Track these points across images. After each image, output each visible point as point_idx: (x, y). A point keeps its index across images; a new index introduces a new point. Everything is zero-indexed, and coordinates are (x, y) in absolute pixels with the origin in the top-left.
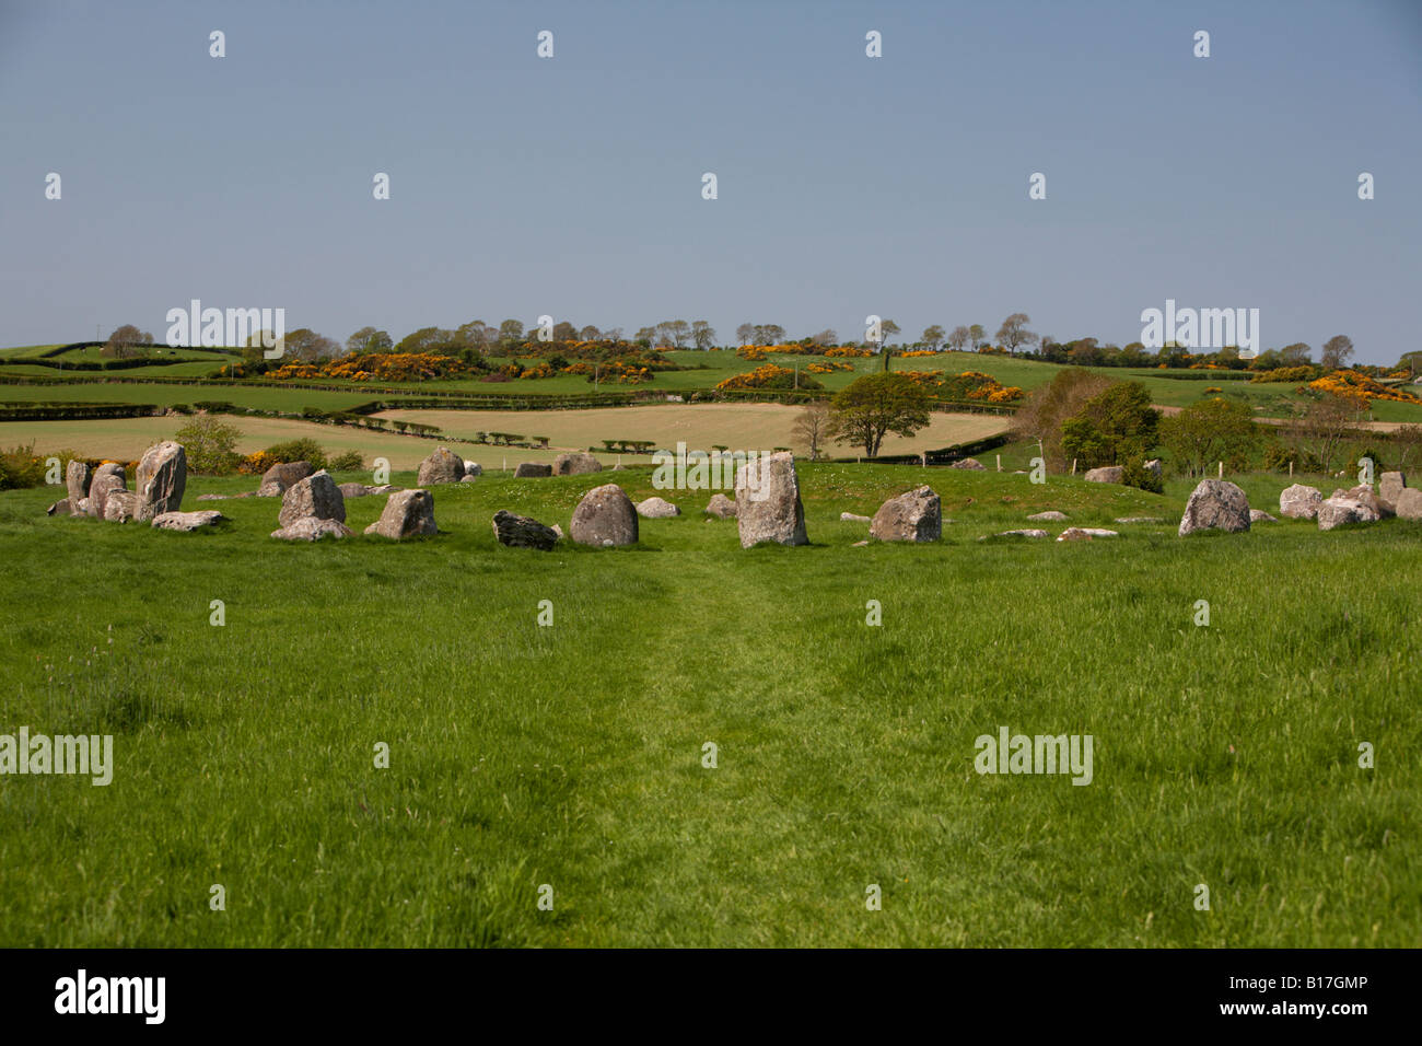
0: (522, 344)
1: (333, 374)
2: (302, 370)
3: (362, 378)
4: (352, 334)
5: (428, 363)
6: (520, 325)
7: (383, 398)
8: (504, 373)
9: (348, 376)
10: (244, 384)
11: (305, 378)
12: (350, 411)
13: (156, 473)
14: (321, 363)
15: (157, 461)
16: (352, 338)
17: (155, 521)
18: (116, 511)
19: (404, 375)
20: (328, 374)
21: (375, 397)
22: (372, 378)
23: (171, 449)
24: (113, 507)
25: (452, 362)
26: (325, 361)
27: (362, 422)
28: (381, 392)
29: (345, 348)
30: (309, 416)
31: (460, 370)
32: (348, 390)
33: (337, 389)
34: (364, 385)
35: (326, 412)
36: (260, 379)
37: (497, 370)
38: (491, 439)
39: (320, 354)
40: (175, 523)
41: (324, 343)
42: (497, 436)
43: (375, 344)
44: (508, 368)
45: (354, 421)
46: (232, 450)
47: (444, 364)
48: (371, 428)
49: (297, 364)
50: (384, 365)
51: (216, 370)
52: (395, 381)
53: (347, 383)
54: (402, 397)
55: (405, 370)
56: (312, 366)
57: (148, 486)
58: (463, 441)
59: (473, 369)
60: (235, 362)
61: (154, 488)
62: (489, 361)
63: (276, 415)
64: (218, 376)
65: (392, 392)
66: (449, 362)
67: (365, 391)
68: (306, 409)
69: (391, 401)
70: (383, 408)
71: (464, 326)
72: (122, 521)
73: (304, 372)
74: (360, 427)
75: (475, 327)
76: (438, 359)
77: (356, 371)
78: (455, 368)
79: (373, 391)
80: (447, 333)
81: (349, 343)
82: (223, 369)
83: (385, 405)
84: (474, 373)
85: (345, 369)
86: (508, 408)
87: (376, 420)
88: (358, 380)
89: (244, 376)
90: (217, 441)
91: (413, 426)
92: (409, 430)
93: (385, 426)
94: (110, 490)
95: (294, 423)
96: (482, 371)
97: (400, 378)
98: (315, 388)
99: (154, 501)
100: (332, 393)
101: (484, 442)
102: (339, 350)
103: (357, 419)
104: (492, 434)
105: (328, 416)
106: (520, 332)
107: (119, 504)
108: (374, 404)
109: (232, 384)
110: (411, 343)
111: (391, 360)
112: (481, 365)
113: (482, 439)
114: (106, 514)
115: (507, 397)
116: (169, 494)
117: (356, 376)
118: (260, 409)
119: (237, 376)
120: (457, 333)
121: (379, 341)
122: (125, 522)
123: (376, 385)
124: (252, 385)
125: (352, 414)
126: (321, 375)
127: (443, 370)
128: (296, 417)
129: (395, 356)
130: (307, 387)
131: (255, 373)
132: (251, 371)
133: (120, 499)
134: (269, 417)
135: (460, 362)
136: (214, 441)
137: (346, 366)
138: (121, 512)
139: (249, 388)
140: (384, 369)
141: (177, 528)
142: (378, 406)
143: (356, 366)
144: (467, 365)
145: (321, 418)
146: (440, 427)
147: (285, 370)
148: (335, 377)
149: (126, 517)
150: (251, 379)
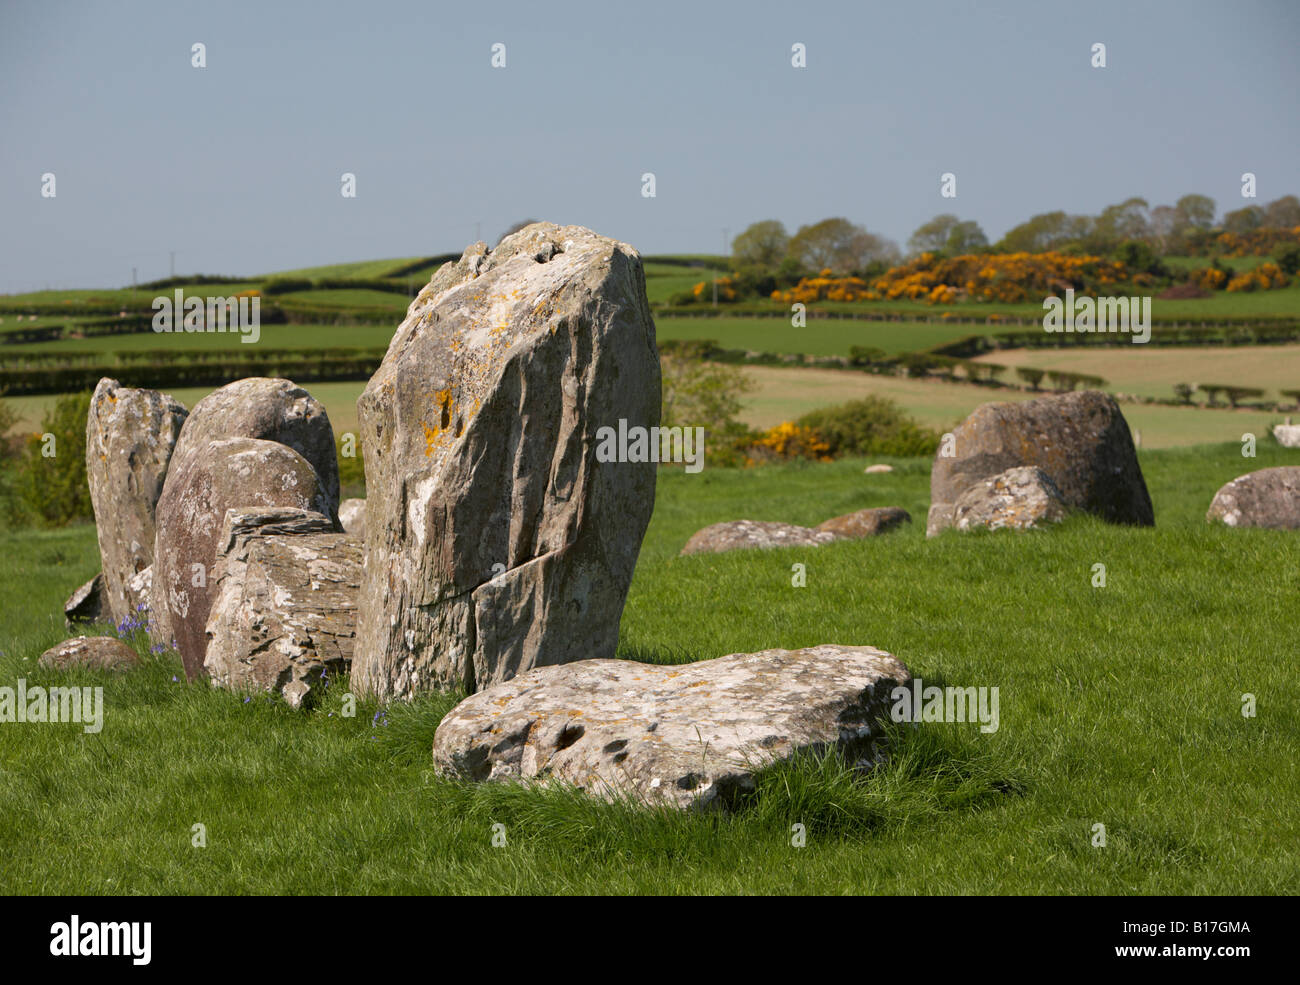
0: (1215, 236)
1: (892, 292)
2: (837, 287)
3: (945, 298)
4: (917, 226)
5: (1060, 268)
6: (1210, 203)
7: (988, 331)
8: (1198, 282)
9: (919, 295)
10: (736, 314)
11: (844, 300)
12: (939, 352)
13: (469, 411)
14: (869, 275)
15: (477, 339)
16: (917, 234)
17: (456, 731)
18: (262, 640)
19: (1019, 290)
20: (884, 292)
21: (971, 330)
22: (963, 299)
23: (561, 267)
24: (248, 615)
25: (1102, 265)
26: (878, 270)
27: (960, 371)
28: (981, 320)
29: (905, 251)
30: (860, 363)
31: (1119, 280)
32: (922, 318)
33: (902, 318)
34: (948, 312)
35: (891, 354)
36: (763, 304)
37: (1185, 277)
38: (1201, 397)
39: (864, 263)
40: (589, 749)
41: (869, 242)
42: (1212, 390)
43: (958, 244)
44: (1204, 274)
45: (945, 370)
46: (736, 419)
47: (1089, 270)
48: (976, 382)
49: (828, 276)
50: (983, 274)
51: (683, 291)
52: (1003, 302)
53: (920, 307)
54: (1020, 328)
55: (1020, 282)
56: (855, 280)
57: (426, 490)
58: (1149, 401)
59: (1140, 277)
60: (718, 278)
61: (463, 505)
62: (1170, 262)
63: (800, 362)
64: (689, 300)
65: (1000, 321)
66: (1098, 265)
67: (952, 320)
68: (854, 350)
69: (1002, 336)
70: (988, 349)
71: (1111, 209)
72: (294, 695)
73: (841, 292)
74: (955, 380)
75: (1132, 210)
76: (1078, 262)
77: (932, 286)
78: (1110, 276)
79: (966, 320)
80: (1082, 221)
81: (912, 243)
82: (698, 289)
83: (993, 341)
84: (1143, 284)
85: (913, 283)
86: (1215, 343)
87: (985, 366)
88: (938, 302)
89: (735, 300)
90: (704, 399)
91: (1055, 376)
92: (1046, 383)
93: (1003, 378)
94: (235, 516)
95: (834, 376)
96: (1157, 280)
97: (1012, 296)
98: (863, 317)
99: (465, 578)
100: (894, 326)
101: (1188, 403)
102: (897, 256)
103: (951, 366)
104: (1204, 388)
105: (893, 363)
106: (1210, 216)
107: (281, 596)
108: (972, 342)
109: (714, 314)
110: (1021, 239)
111: (995, 266)
112: (1156, 271)
113: (1184, 397)
114: (213, 656)
115: (1210, 322)
116: (554, 536)
117: (934, 295)
118: (771, 352)
119: (723, 299)
120: (1099, 220)
121: (965, 236)
122: (309, 702)
123: (970, 310)
124: (748, 314)
125: (942, 358)
126: (870, 294)
127: (1088, 280)
128: (836, 366)
129: (1002, 258)
130: (848, 316)
131: (755, 294)
132: (747, 292)
133: (282, 569)
134: (786, 365)
135: (1118, 265)
136: (695, 399)
137: (913, 279)
138: (286, 647)
139: (747, 321)
140: (983, 282)
141: (607, 782)
142: (980, 345)
143: (931, 277)
144: (1130, 269)
145: (886, 368)
146: (1105, 376)
147: (806, 288)
148: (898, 297)
149: (312, 676)
150: (748, 304)
